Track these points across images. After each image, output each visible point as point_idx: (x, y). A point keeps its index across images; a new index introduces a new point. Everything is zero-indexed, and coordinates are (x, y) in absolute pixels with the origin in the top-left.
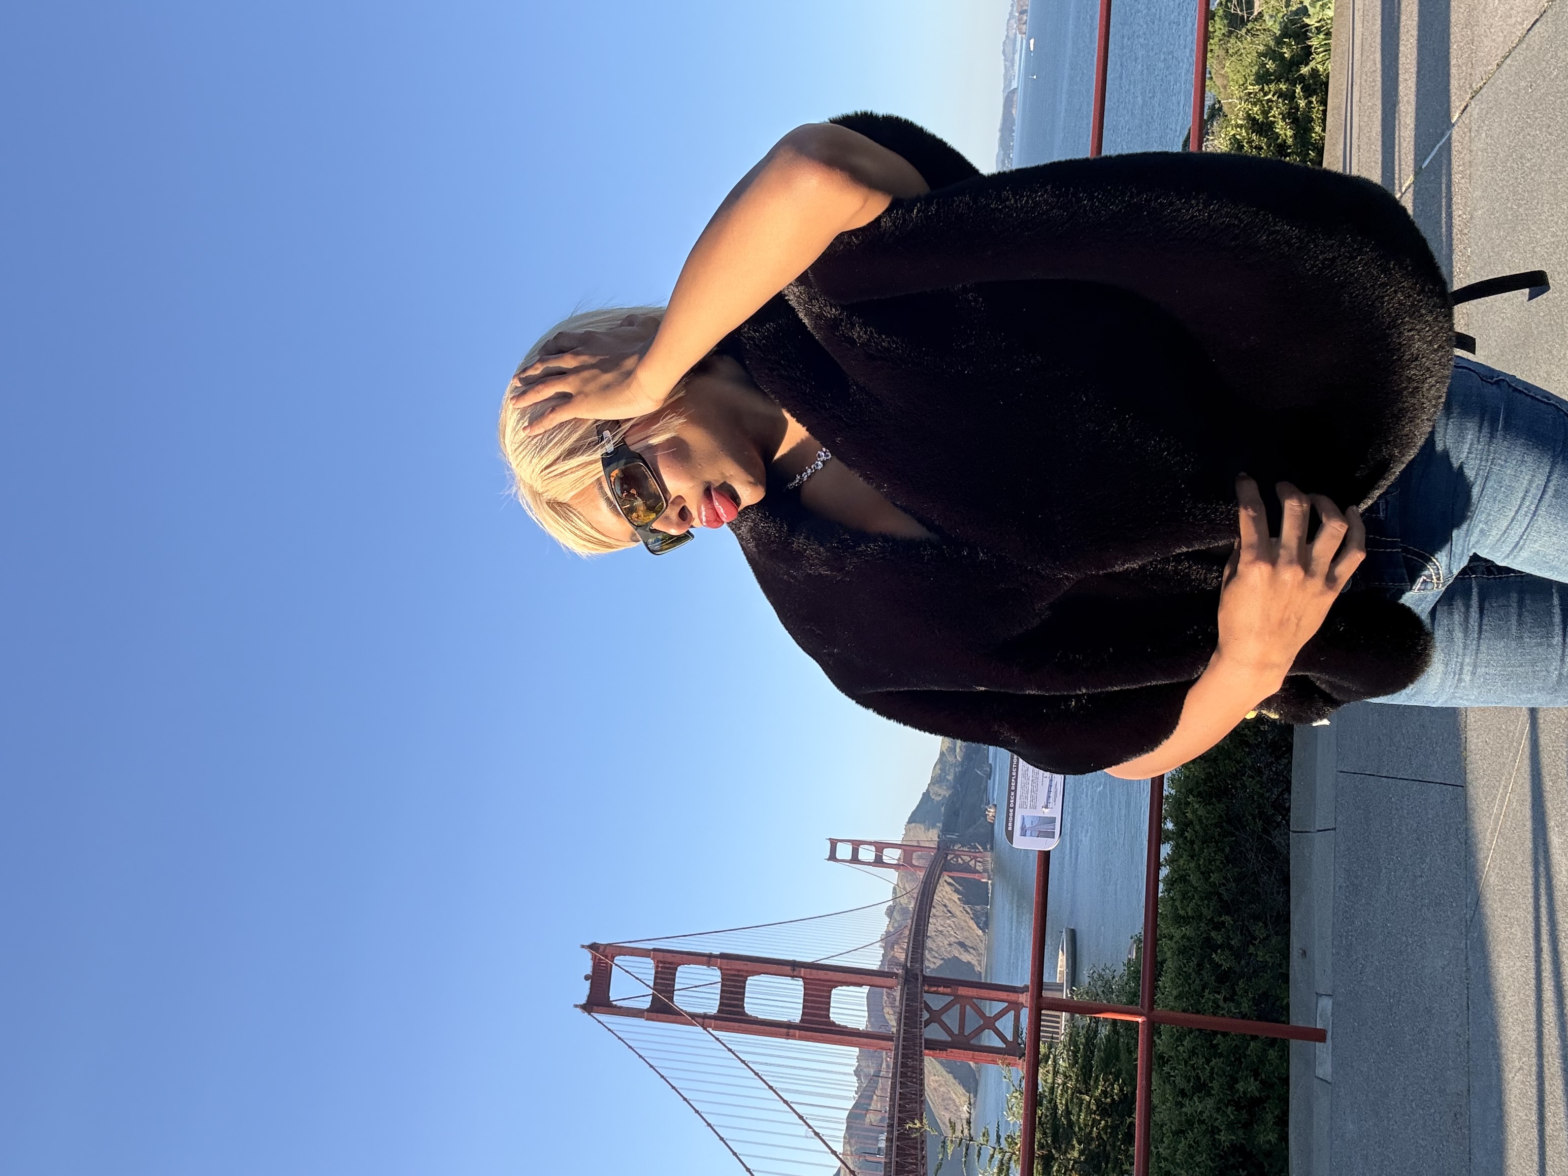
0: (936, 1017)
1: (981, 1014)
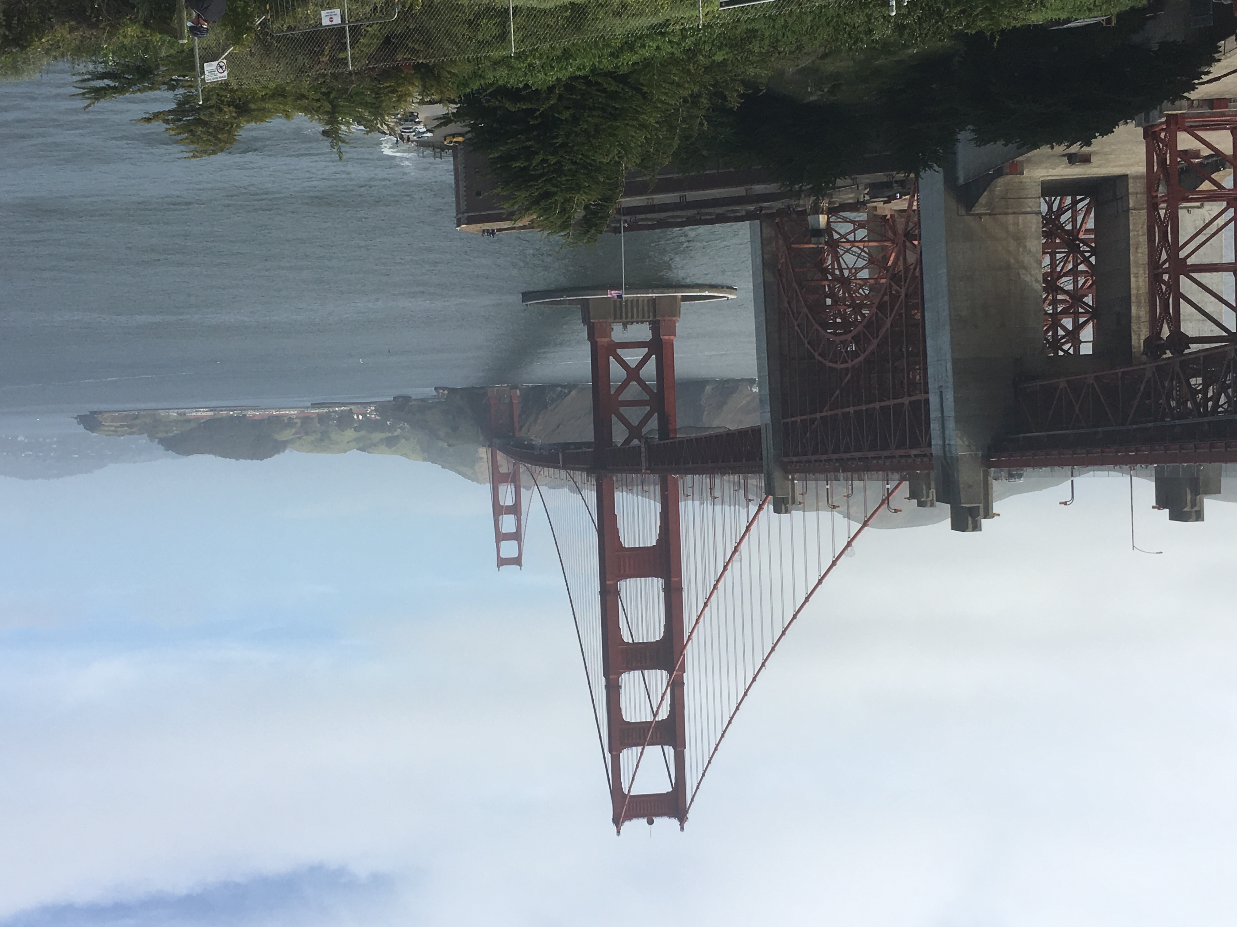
0: (634, 431)
1: (625, 384)
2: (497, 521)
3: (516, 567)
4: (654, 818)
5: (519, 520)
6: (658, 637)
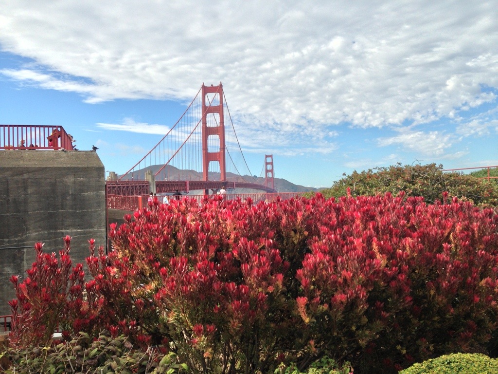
2: (272, 168)
3: (267, 155)
4: (211, 86)
5: (266, 168)
6: (209, 136)
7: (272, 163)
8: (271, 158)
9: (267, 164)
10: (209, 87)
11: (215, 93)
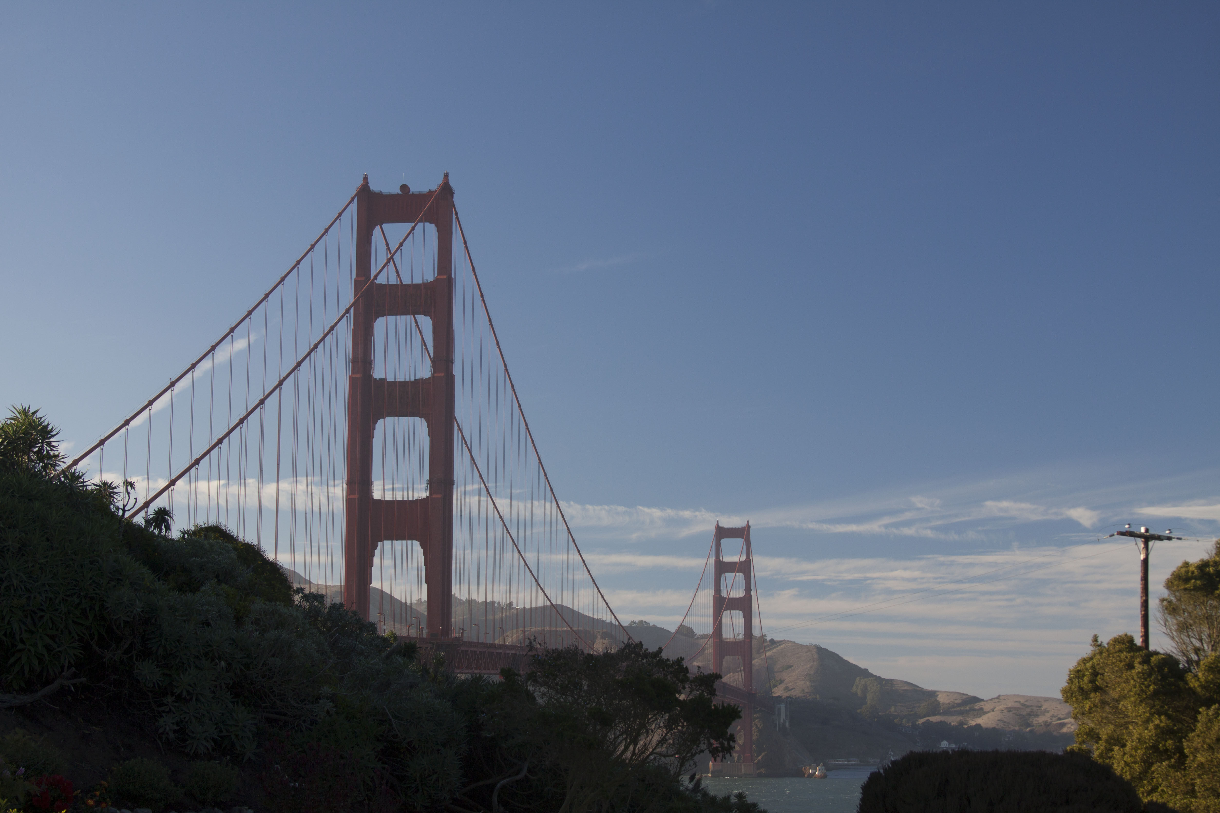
2: (748, 589)
4: (400, 193)
5: (718, 590)
6: (380, 422)
7: (745, 568)
8: (740, 542)
9: (722, 568)
10: (391, 196)
11: (408, 226)
